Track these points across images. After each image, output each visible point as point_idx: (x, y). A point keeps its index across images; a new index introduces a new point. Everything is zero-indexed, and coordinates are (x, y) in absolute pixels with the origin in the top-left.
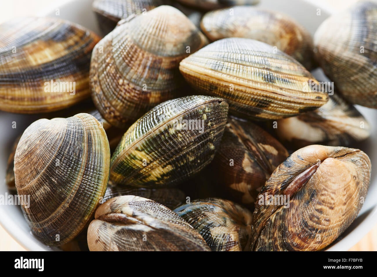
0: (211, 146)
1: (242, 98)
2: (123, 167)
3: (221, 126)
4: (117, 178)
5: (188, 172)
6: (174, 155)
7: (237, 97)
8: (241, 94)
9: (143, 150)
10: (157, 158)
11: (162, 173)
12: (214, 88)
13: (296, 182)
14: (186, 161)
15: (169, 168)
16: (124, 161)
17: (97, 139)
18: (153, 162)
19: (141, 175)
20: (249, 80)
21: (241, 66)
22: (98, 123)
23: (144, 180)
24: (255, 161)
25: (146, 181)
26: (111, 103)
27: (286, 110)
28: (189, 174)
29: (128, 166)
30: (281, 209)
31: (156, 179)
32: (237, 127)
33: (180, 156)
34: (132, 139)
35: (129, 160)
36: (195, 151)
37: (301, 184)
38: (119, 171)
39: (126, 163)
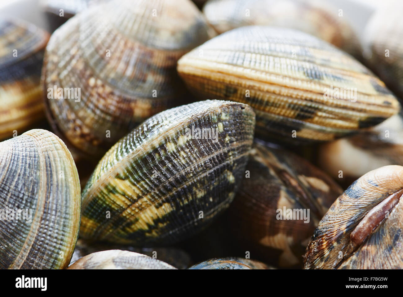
0: (229, 176)
1: (274, 105)
2: (97, 206)
3: (243, 146)
4: (87, 227)
5: (194, 216)
6: (175, 186)
7: (268, 103)
8: (273, 98)
9: (127, 178)
10: (148, 191)
11: (155, 217)
12: (232, 91)
13: (370, 219)
14: (193, 198)
15: (167, 208)
16: (98, 197)
17: (59, 164)
18: (143, 198)
19: (123, 219)
20: (285, 77)
21: (271, 58)
22: (59, 142)
23: (128, 229)
24: (297, 202)
25: (131, 231)
26: (76, 113)
27: (340, 123)
28: (196, 220)
29: (104, 205)
30: (349, 260)
31: (146, 228)
32: (265, 154)
33: (184, 188)
34: (111, 163)
35: (106, 195)
36: (206, 182)
37: (377, 222)
38: (90, 213)
39: (102, 200)
